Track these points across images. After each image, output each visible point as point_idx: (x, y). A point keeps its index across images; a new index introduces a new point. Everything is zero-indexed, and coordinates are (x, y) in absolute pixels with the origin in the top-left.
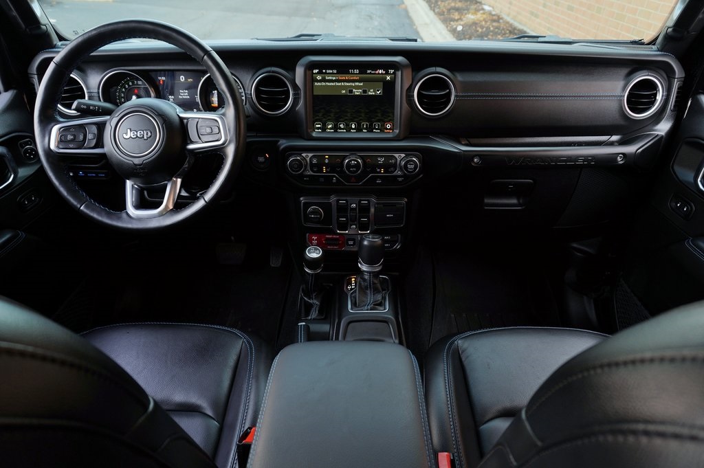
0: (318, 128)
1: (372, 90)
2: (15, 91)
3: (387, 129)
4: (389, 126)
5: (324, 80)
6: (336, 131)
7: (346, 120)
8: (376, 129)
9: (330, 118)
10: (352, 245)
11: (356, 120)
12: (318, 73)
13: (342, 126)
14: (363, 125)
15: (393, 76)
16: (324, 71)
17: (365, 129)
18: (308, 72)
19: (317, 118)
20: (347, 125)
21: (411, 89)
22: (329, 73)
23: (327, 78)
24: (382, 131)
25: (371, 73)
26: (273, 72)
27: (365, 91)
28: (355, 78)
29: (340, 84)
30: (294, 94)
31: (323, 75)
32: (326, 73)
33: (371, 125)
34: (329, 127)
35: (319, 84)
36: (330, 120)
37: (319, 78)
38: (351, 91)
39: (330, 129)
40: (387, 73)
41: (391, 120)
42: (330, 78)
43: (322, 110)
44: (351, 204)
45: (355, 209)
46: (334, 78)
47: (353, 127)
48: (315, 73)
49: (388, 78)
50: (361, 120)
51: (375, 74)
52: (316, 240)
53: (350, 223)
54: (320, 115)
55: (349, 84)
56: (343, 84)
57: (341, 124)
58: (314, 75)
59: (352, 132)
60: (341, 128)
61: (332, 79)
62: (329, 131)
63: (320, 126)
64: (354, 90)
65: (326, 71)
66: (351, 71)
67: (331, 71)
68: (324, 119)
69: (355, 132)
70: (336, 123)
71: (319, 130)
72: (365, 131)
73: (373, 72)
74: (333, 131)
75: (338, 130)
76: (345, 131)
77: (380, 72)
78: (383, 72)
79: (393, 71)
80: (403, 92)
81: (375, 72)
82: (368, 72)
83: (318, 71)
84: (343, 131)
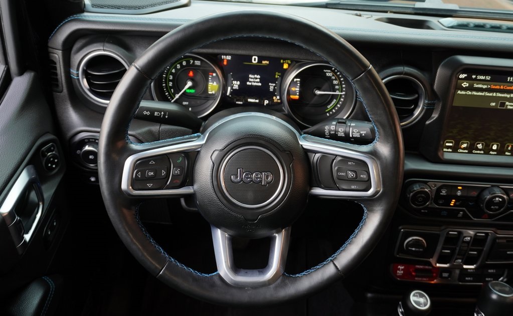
0: (448, 147)
2: (32, 74)
5: (471, 88)
6: (470, 152)
7: (488, 139)
9: (466, 135)
10: (445, 278)
11: (501, 140)
13: (480, 146)
14: (508, 146)
16: (474, 77)
17: (509, 151)
19: (451, 134)
20: (487, 146)
22: (480, 80)
23: (476, 86)
26: (406, 74)
28: (512, 89)
29: (491, 94)
30: (428, 104)
31: (472, 82)
32: (476, 79)
35: (463, 93)
36: (466, 139)
37: (465, 84)
38: (503, 104)
39: (464, 149)
42: (480, 86)
43: (459, 126)
44: (465, 237)
45: (468, 242)
46: (485, 87)
47: (495, 147)
48: (462, 79)
50: (506, 140)
52: (402, 270)
53: (456, 256)
54: (455, 131)
55: (503, 95)
56: (494, 94)
57: (479, 144)
58: (459, 81)
59: (491, 154)
60: (477, 149)
61: (482, 88)
62: (461, 151)
63: (451, 144)
64: (507, 103)
65: (476, 77)
66: (510, 79)
67: (482, 78)
68: (459, 137)
69: (495, 155)
70: (472, 142)
71: (449, 150)
72: (509, 154)
74: (467, 151)
75: (474, 152)
76: (483, 152)
83: (466, 75)
84: (480, 152)
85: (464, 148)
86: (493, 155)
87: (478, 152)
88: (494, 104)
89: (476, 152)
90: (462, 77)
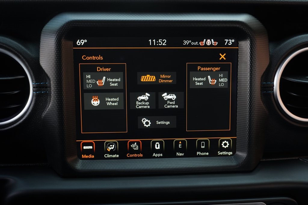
0: (88, 152)
4: (226, 144)
6: (123, 157)
8: (202, 151)
13: (135, 146)
14: (177, 143)
17: (180, 151)
18: (63, 42)
20: (146, 144)
21: (269, 75)
24: (213, 154)
25: (190, 45)
30: (37, 88)
33: (192, 143)
34: (110, 149)
39: (112, 152)
41: (231, 133)
48: (81, 46)
57: (134, 143)
59: (154, 157)
60: (132, 151)
62: (109, 156)
63: (91, 147)
66: (152, 42)
69: (160, 157)
70: (123, 141)
71: (90, 156)
72: (181, 154)
73: (195, 44)
74: (118, 156)
75: (128, 155)
76: (142, 155)
77: (208, 44)
78: (214, 44)
79: (233, 41)
80: (254, 80)
81: (198, 43)
82: (185, 43)
83: (86, 41)
84: (137, 155)
86: (157, 157)
87: (135, 155)
89: (131, 156)
90: (81, 44)
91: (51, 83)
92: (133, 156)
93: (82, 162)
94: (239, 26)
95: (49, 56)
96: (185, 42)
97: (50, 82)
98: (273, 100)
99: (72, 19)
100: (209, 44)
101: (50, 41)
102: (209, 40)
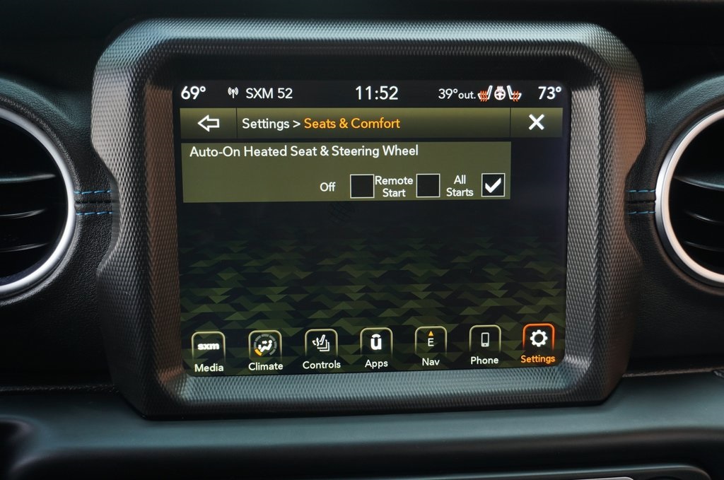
0: (209, 357)
1: (461, 180)
3: (532, 351)
4: (540, 337)
5: (232, 134)
6: (293, 369)
7: (343, 314)
8: (485, 353)
9: (263, 308)
11: (389, 313)
12: (202, 102)
13: (322, 344)
15: (559, 111)
16: (233, 92)
17: (432, 354)
18: (149, 91)
19: (205, 309)
20: (349, 339)
21: (643, 173)
22: (258, 103)
23: (248, 124)
24: (508, 361)
25: (454, 102)
27: (428, 184)
28: (381, 123)
29: (311, 152)
30: (86, 203)
31: (229, 112)
32: (241, 101)
33: (458, 335)
35: (209, 152)
37: (209, 121)
38: (363, 185)
39: (268, 358)
40: (531, 101)
41: (553, 312)
42: (265, 124)
43: (225, 276)
46: (282, 126)
48: (191, 103)
49: (537, 122)
50: (412, 313)
51: (476, 103)
54: (218, 295)
55: (354, 152)
56: (324, 151)
57: (319, 335)
58: (183, 111)
59: (369, 370)
60: (316, 355)
61: (274, 130)
62: (259, 367)
63: (216, 346)
64: (377, 180)
65: (242, 93)
66: (365, 93)
67: (266, 93)
68: (237, 316)
69: (383, 369)
70: (292, 332)
71: (215, 368)
72: (432, 363)
73: (467, 96)
74: (281, 367)
75: (306, 365)
76: (338, 365)
77: (498, 97)
78: (512, 96)
79: (559, 89)
80: (610, 185)
81: (475, 95)
82: (442, 96)
83: (203, 89)
84: (328, 365)
85: (266, 354)
86: (376, 370)
87: (323, 365)
88: (331, 186)
89: (314, 366)
90: (192, 96)
91: (120, 191)
92: (319, 366)
93: (195, 381)
94: (573, 52)
95: (115, 125)
96: (442, 91)
97: (117, 188)
98: (654, 232)
99: (171, 35)
100: (502, 96)
101: (117, 89)
102: (500, 89)
